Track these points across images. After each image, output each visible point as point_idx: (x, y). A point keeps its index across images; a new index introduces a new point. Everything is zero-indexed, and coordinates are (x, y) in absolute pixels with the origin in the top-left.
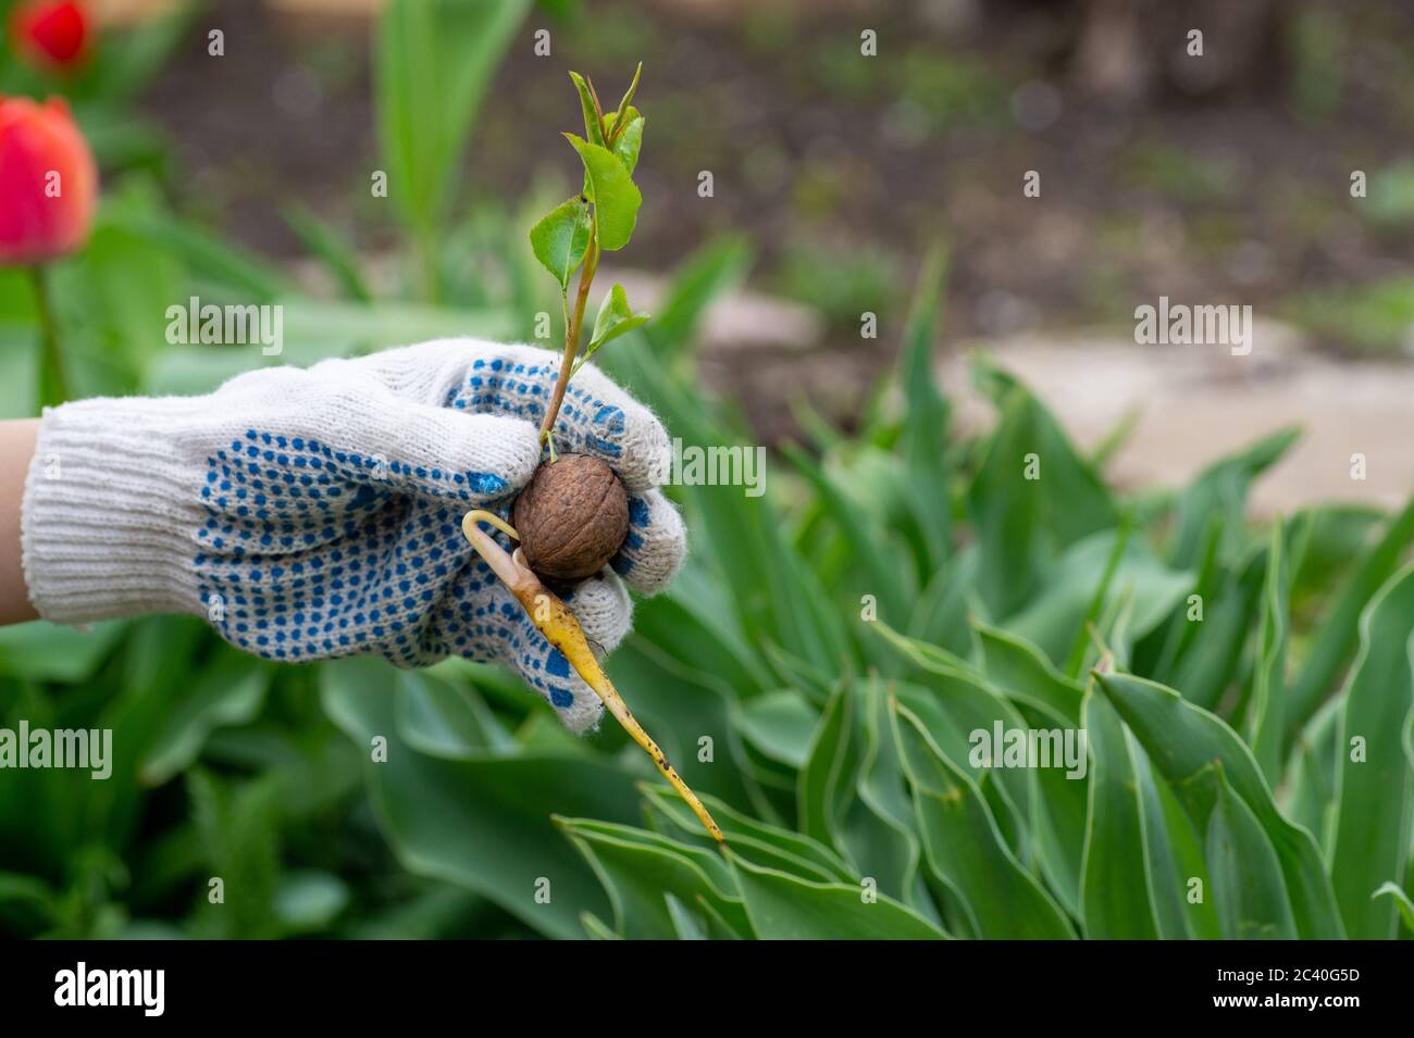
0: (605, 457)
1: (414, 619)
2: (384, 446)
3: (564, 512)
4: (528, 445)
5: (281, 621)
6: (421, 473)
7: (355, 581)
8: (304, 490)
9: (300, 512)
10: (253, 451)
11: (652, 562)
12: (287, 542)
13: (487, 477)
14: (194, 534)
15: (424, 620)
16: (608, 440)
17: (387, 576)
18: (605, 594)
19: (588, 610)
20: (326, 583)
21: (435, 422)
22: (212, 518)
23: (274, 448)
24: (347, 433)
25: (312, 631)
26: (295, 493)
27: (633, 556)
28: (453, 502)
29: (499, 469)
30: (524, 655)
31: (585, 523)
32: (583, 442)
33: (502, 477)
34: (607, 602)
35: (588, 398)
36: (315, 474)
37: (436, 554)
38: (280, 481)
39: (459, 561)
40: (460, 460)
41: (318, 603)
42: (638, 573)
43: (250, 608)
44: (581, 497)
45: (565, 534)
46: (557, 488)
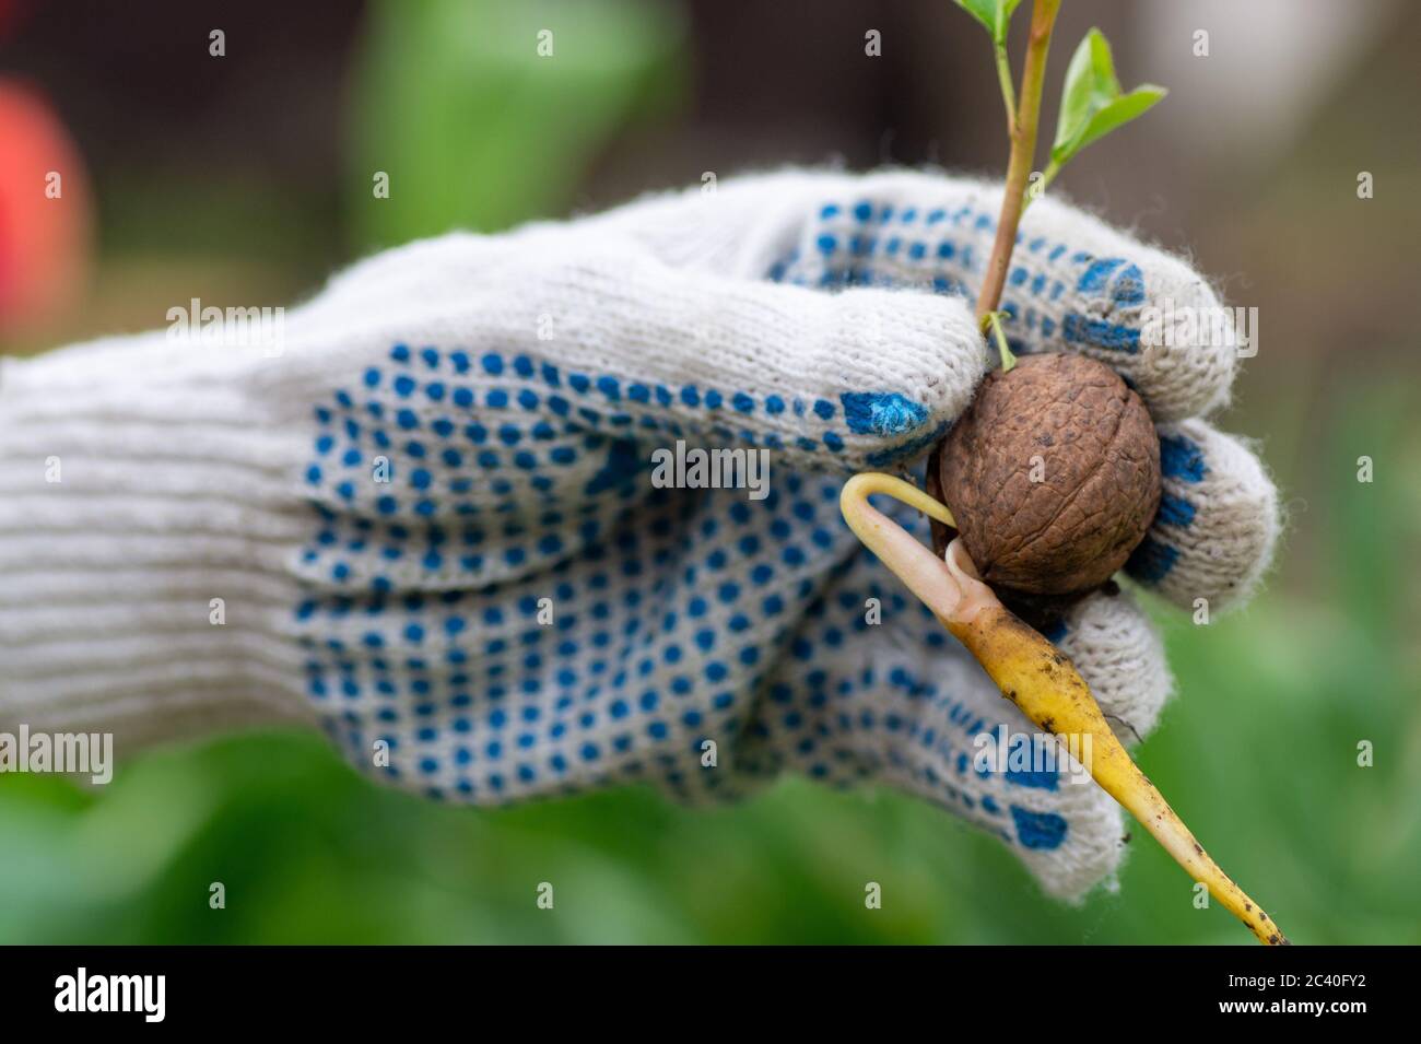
0: (1107, 354)
1: (724, 702)
2: (665, 355)
3: (1044, 457)
4: (962, 338)
5: (462, 726)
6: (743, 404)
7: (601, 640)
8: (505, 454)
9: (495, 500)
10: (404, 386)
11: (1217, 548)
12: (473, 563)
13: (886, 400)
14: (292, 559)
15: (742, 706)
16: (1112, 320)
17: (670, 622)
18: (1127, 624)
19: (1099, 655)
20: (547, 647)
21: (765, 307)
22: (325, 522)
23: (447, 375)
24: (589, 336)
25: (526, 741)
26: (488, 461)
27: (1178, 541)
28: (811, 458)
29: (909, 383)
30: (954, 755)
31: (1085, 479)
32: (1058, 333)
33: (917, 399)
34: (1132, 640)
35: (1058, 252)
36: (525, 421)
37: (762, 575)
38: (458, 440)
39: (806, 587)
40: (828, 372)
41: (532, 686)
42: (1189, 574)
43: (403, 701)
44: (1073, 428)
45: (1048, 501)
46: (1023, 414)
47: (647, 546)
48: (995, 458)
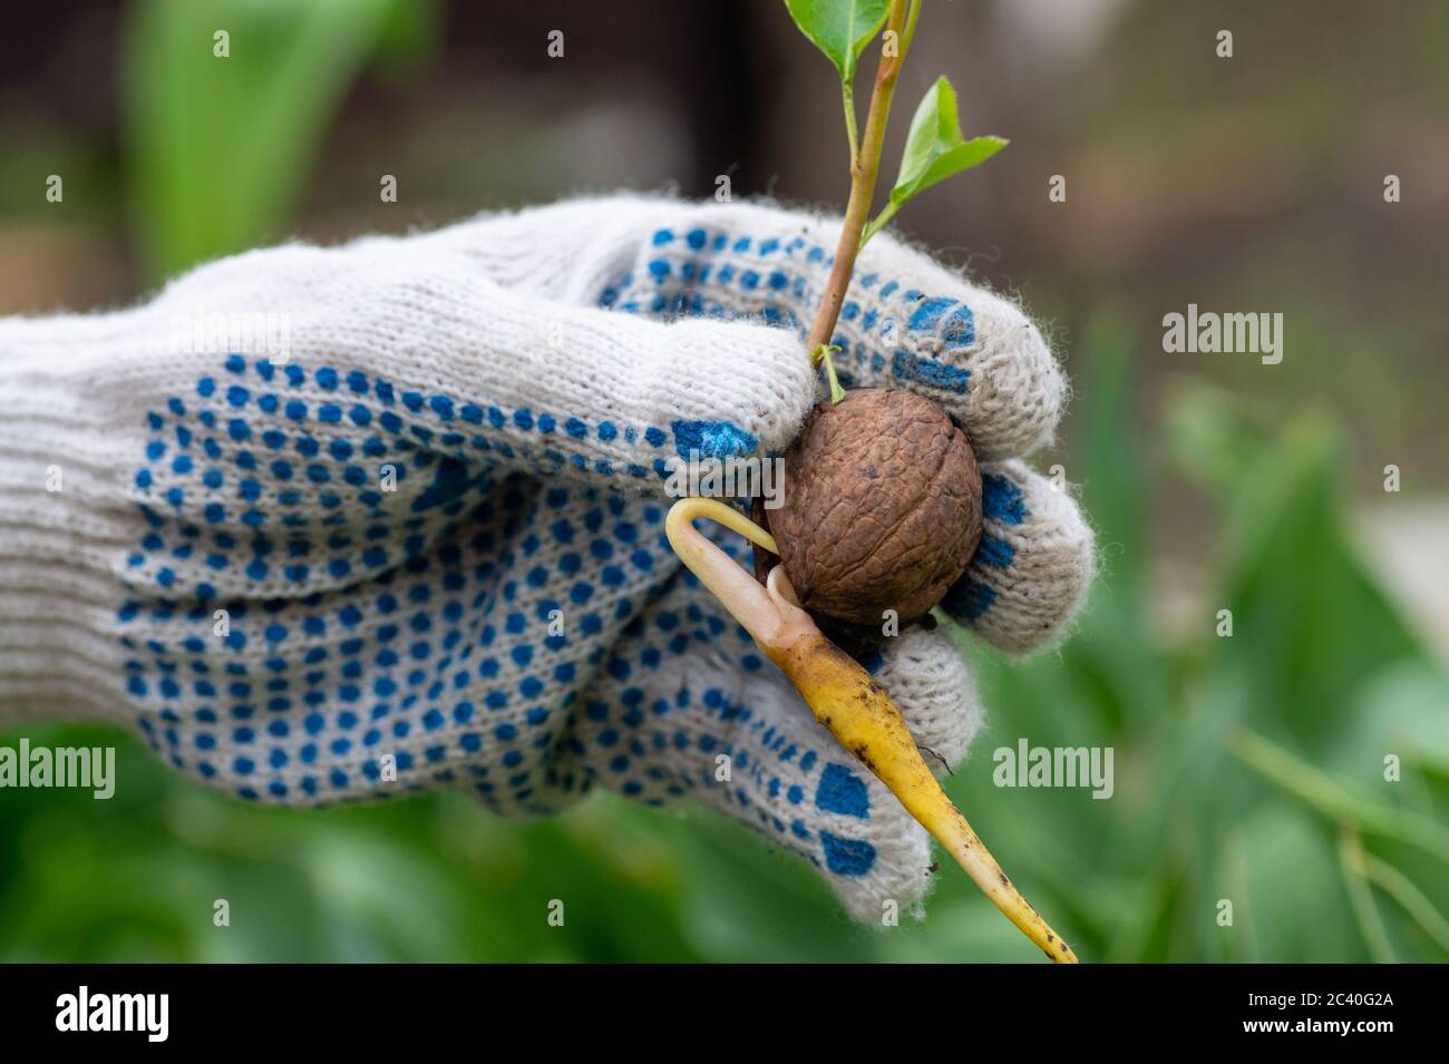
0: (935, 392)
1: (538, 717)
2: (501, 378)
3: (868, 491)
4: (792, 369)
5: (279, 729)
6: (576, 429)
7: (420, 651)
8: (335, 468)
9: (324, 513)
10: (238, 396)
11: (1034, 590)
12: (298, 574)
13: (716, 428)
14: (118, 561)
15: (556, 721)
16: (942, 360)
17: (488, 636)
18: (943, 657)
19: (914, 688)
20: (366, 657)
21: (602, 335)
22: (152, 527)
23: (281, 388)
24: (425, 355)
25: (340, 747)
26: (318, 474)
27: (996, 581)
28: (641, 485)
29: (740, 412)
30: (766, 779)
31: (908, 511)
32: (887, 369)
33: (747, 429)
34: (946, 674)
35: (891, 288)
36: (357, 437)
37: (582, 593)
38: (289, 453)
39: (624, 607)
40: (661, 400)
41: (350, 694)
42: (1005, 614)
43: (222, 703)
44: (898, 462)
45: (870, 533)
46: (849, 446)
47: (470, 559)
48: (820, 487)
